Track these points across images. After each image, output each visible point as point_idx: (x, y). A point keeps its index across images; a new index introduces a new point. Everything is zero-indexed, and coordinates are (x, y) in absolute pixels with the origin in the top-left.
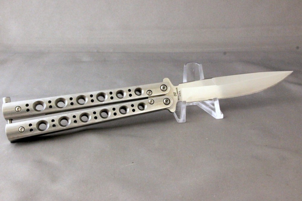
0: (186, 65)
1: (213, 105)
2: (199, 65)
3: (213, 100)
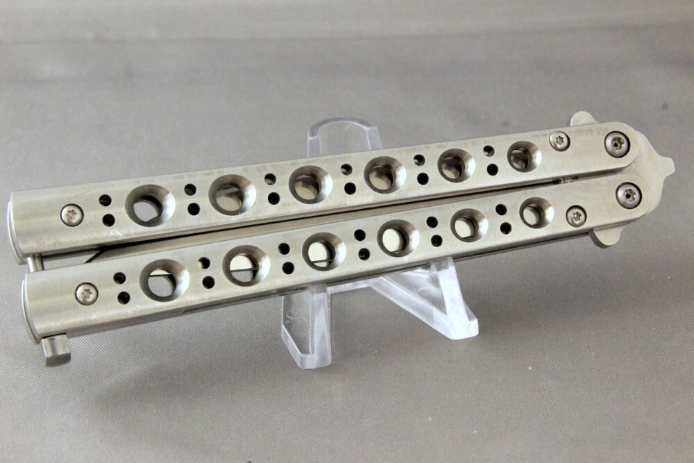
0: (313, 134)
1: (435, 281)
2: (365, 128)
3: (433, 267)
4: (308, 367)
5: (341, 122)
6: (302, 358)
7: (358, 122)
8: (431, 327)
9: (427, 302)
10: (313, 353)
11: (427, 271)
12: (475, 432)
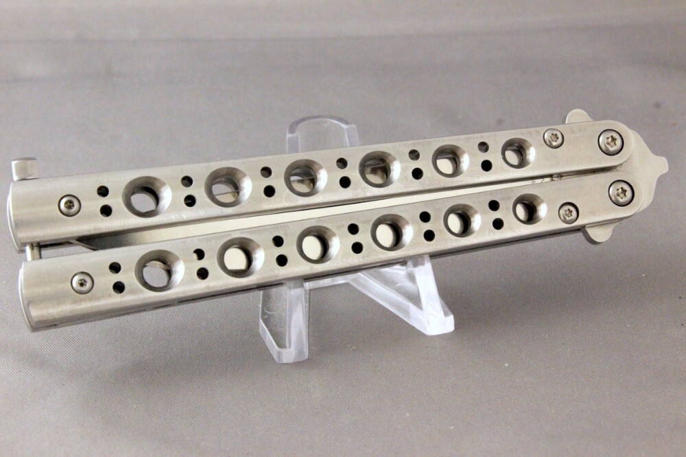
0: (292, 131)
1: (412, 278)
2: (344, 126)
3: (410, 263)
4: (285, 361)
5: (320, 119)
6: (279, 353)
7: (337, 120)
8: (407, 323)
9: (404, 298)
10: (290, 346)
11: (404, 268)
12: (452, 428)
